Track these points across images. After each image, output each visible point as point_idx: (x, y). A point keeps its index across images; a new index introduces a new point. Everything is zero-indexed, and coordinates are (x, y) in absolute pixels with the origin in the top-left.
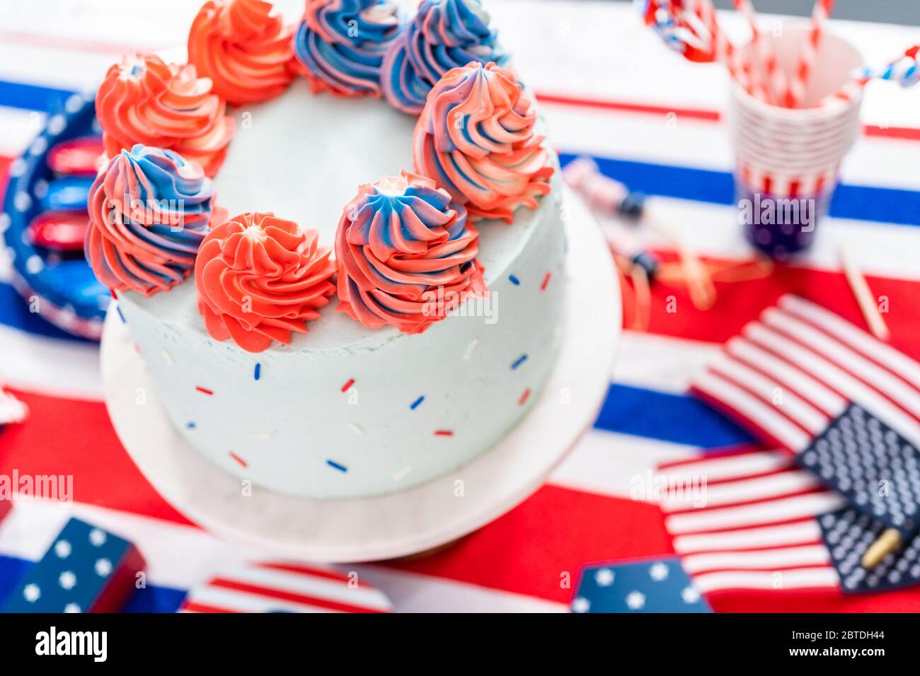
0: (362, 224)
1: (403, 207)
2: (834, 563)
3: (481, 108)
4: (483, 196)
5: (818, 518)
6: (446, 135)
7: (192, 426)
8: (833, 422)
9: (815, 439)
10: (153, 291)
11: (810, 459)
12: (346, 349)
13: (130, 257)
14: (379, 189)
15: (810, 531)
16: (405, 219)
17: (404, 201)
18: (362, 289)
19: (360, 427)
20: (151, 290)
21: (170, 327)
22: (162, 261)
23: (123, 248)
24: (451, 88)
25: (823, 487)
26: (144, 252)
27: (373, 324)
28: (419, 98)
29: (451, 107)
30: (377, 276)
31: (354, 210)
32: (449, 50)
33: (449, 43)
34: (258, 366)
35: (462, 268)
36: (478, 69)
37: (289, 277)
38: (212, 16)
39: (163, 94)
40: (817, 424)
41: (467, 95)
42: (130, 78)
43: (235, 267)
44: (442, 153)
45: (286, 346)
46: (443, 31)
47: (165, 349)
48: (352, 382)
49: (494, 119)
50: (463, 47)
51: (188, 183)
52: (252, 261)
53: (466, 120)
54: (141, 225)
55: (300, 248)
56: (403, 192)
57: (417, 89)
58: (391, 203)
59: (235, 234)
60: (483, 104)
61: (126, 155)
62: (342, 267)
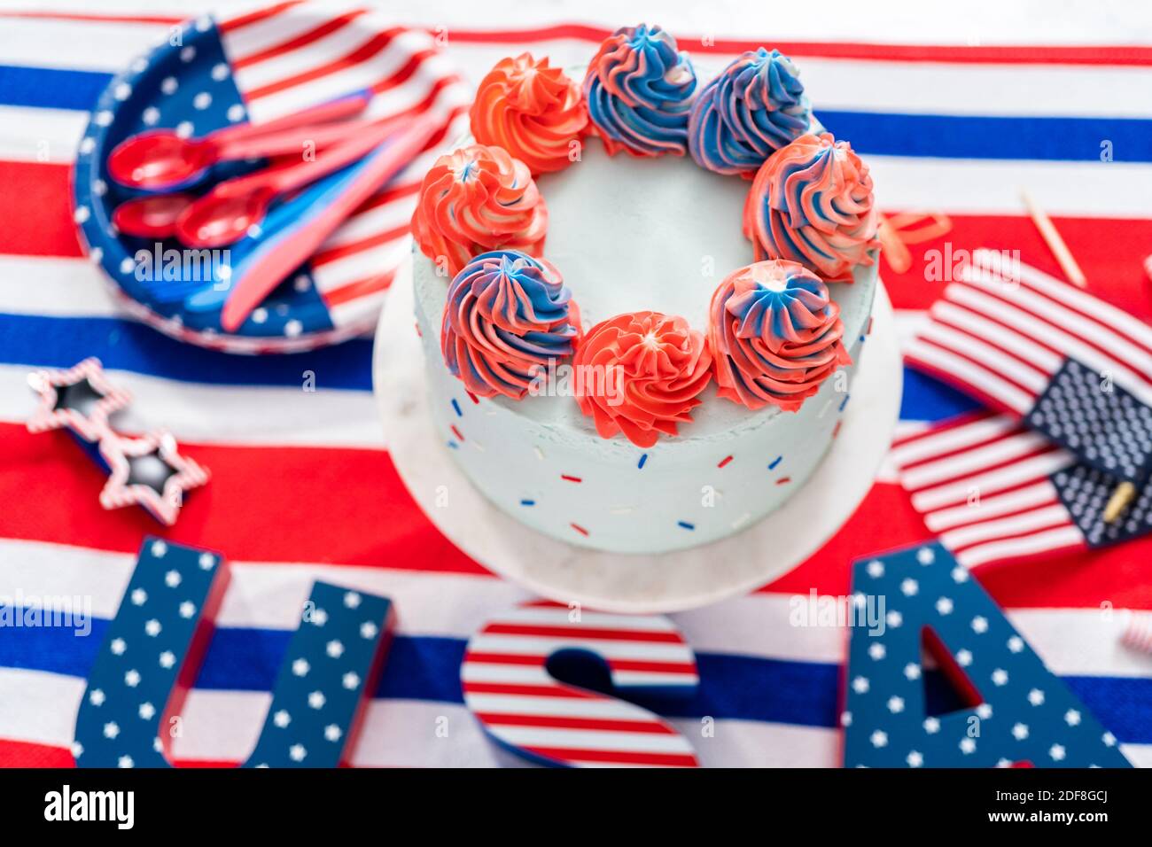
0: (754, 320)
1: (791, 300)
2: (1074, 521)
3: (831, 184)
4: (831, 266)
5: (1051, 478)
6: (799, 214)
7: (528, 503)
8: (1053, 380)
9: (1039, 399)
10: (524, 394)
11: (1037, 419)
12: (732, 432)
13: (502, 365)
14: (763, 284)
15: (1046, 492)
16: (793, 311)
17: (789, 294)
18: (749, 379)
21: (551, 429)
23: (494, 358)
24: (800, 168)
25: (1051, 446)
26: (519, 361)
27: (757, 407)
28: (736, 160)
29: (802, 185)
30: (766, 365)
31: (740, 306)
32: (769, 114)
33: (770, 108)
34: (645, 457)
35: (835, 344)
36: (828, 148)
37: (683, 376)
38: (507, 91)
39: (497, 191)
40: (1038, 383)
41: (819, 174)
42: (464, 180)
43: (637, 376)
44: (794, 230)
45: (674, 437)
46: (765, 97)
47: (538, 447)
48: (730, 458)
49: (846, 194)
50: (781, 110)
51: (554, 288)
52: (654, 368)
53: (817, 197)
54: (516, 335)
55: (685, 345)
56: (784, 284)
57: (731, 150)
58: (779, 299)
59: (637, 345)
60: (834, 181)
61: (505, 273)
62: (720, 354)
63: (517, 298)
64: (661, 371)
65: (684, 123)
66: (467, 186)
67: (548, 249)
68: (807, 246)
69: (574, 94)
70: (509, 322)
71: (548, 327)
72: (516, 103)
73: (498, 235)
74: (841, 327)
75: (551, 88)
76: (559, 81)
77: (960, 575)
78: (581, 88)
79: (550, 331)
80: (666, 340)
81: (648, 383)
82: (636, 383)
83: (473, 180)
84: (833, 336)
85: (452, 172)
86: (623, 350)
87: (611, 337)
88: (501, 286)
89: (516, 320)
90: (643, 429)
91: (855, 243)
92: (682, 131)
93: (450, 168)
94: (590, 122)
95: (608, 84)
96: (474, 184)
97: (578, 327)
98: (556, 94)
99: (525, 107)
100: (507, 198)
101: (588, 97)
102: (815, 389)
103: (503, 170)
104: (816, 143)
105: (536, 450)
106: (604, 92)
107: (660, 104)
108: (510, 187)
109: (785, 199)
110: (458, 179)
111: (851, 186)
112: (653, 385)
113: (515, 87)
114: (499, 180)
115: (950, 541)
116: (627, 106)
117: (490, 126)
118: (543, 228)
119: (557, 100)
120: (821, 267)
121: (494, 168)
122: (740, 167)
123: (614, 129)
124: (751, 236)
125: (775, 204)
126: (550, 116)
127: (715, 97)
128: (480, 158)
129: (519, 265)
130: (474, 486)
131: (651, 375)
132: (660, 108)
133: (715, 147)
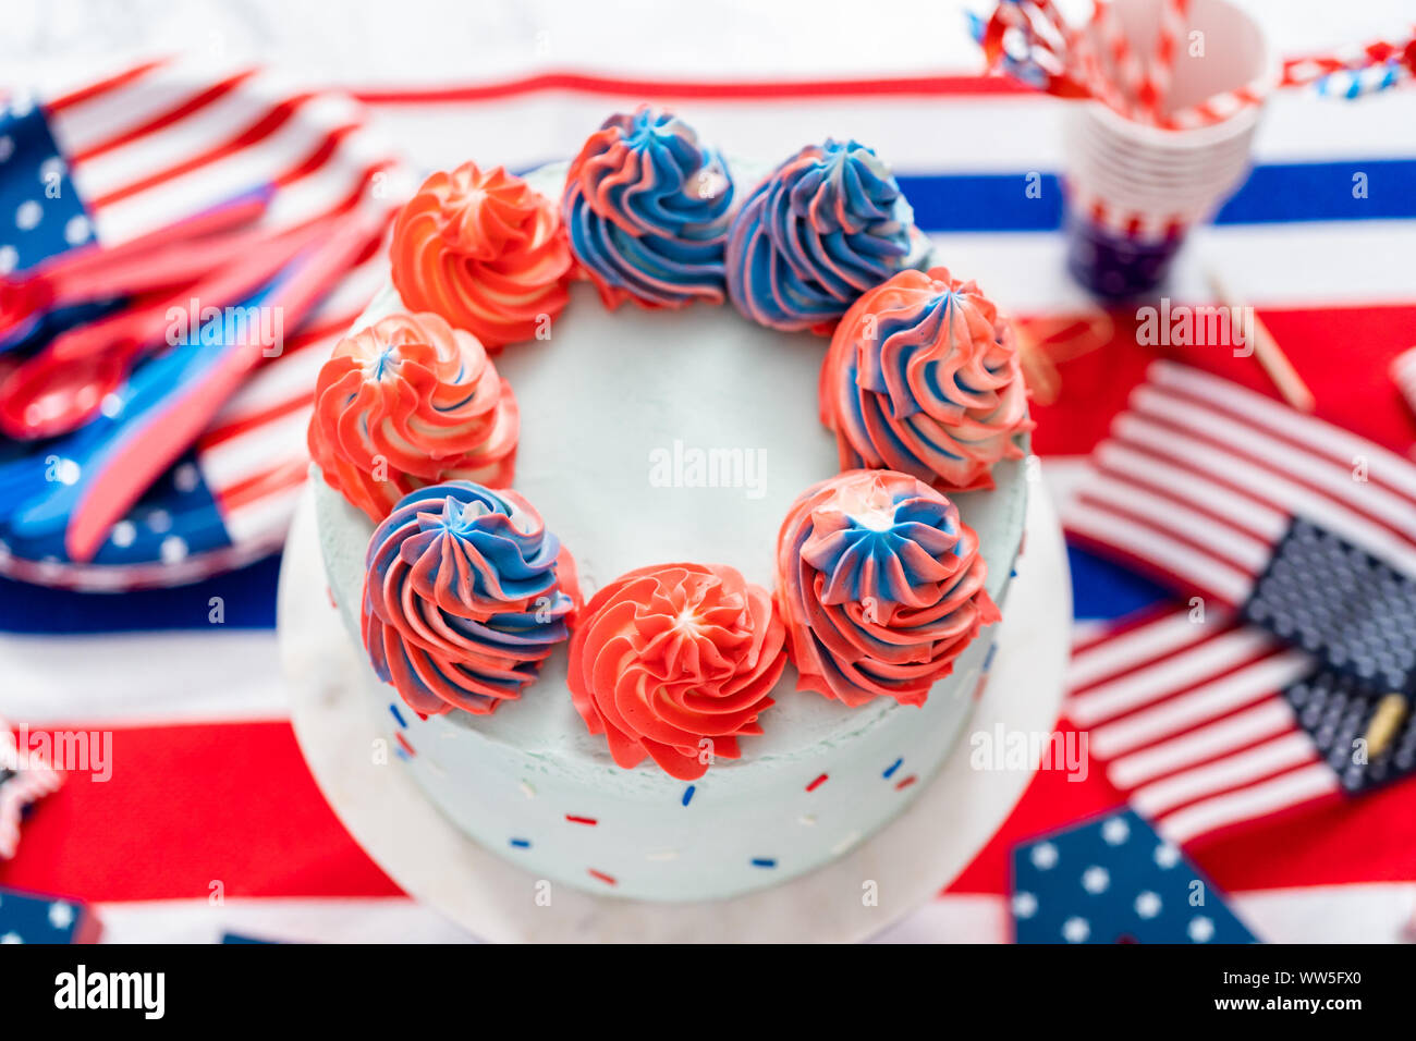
0: (846, 578)
1: (903, 542)
2: (1322, 756)
3: (952, 349)
4: (958, 470)
5: (1283, 693)
6: (906, 397)
7: (521, 844)
8: (1276, 550)
9: (1259, 580)
10: (497, 704)
11: (1258, 611)
12: (823, 743)
13: (459, 667)
14: (856, 518)
15: (1277, 716)
16: (908, 559)
17: (899, 531)
18: (845, 663)
19: (812, 817)
20: (494, 705)
21: (542, 758)
22: (511, 665)
23: (445, 657)
24: (900, 326)
25: (1279, 647)
26: (485, 660)
27: (859, 702)
28: (801, 309)
29: (907, 352)
30: (871, 643)
31: (824, 554)
32: (848, 238)
33: (850, 230)
34: (691, 790)
35: (974, 597)
36: (944, 294)
37: (743, 668)
38: (443, 225)
39: (433, 391)
40: (1255, 556)
41: (933, 335)
42: (379, 378)
43: (669, 679)
44: (899, 421)
45: (732, 760)
46: (840, 214)
47: (524, 780)
48: (823, 778)
49: (976, 361)
50: (867, 231)
51: (531, 541)
52: (696, 666)
53: (931, 369)
54: (476, 622)
55: (742, 620)
56: (890, 515)
57: (793, 294)
58: (884, 541)
59: (666, 634)
60: (956, 343)
61: (449, 531)
62: (798, 626)
63: (473, 566)
64: (706, 666)
65: (719, 254)
66: (385, 388)
67: (523, 470)
68: (922, 444)
69: (547, 219)
70: (462, 604)
71: (525, 605)
72: (457, 244)
73: (440, 458)
74: (981, 568)
75: (507, 215)
76: (523, 204)
77: (1167, 856)
78: (559, 208)
79: (528, 610)
80: (712, 619)
81: (686, 689)
82: (670, 689)
83: (392, 377)
84: (971, 586)
85: (359, 366)
86: (646, 637)
87: (626, 615)
88: (445, 551)
89: (474, 600)
90: (684, 754)
91: (993, 433)
92: (716, 268)
93: (355, 360)
94: (575, 263)
95: (596, 203)
96: (395, 381)
97: (573, 593)
98: (518, 224)
99: (472, 249)
100: (449, 399)
101: (569, 223)
102: (948, 668)
103: (444, 355)
104: (925, 286)
105: (524, 788)
106: (593, 216)
107: (681, 232)
108: (450, 381)
109: (881, 374)
110: (370, 377)
111: (983, 348)
112: (696, 690)
113: (454, 218)
114: (435, 373)
115: (1148, 803)
116: (628, 235)
117: (420, 280)
118: (512, 435)
119: (521, 235)
120: (945, 474)
121: (427, 354)
122: (809, 319)
123: (611, 271)
124: (833, 425)
125: (867, 381)
126: (510, 258)
127: (764, 215)
128: (402, 342)
129: (472, 511)
130: (440, 813)
131: (692, 675)
132: (680, 236)
133: (767, 290)
